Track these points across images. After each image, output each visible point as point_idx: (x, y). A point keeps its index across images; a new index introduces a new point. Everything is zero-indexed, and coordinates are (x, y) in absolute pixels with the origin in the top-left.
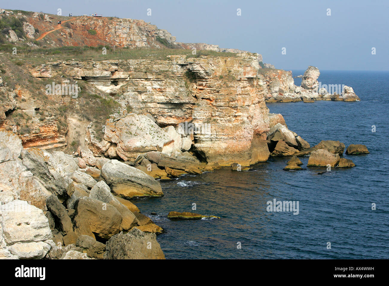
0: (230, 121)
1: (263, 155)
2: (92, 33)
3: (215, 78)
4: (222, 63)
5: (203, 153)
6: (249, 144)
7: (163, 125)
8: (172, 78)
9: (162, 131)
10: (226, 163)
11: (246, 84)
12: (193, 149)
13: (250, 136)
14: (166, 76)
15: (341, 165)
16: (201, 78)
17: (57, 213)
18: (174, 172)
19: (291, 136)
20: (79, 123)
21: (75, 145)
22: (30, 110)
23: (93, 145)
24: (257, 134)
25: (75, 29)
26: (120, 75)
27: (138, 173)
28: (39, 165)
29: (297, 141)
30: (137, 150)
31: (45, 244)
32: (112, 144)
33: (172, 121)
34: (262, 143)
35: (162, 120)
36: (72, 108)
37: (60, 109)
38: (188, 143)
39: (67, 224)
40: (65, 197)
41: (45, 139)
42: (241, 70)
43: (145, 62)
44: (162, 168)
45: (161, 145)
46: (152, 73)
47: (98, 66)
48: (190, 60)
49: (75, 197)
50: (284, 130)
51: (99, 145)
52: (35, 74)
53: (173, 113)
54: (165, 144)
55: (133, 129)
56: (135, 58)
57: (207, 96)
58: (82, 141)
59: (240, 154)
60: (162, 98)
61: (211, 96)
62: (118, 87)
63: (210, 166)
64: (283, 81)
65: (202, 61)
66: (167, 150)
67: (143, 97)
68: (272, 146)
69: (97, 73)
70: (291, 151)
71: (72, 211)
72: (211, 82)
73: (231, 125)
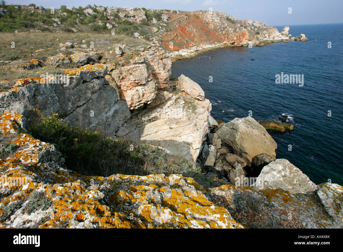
2: (198, 18)
25: (189, 17)
64: (275, 33)
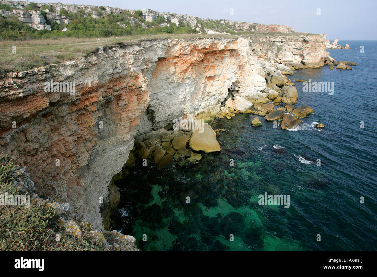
0: (314, 54)
1: (322, 64)
2: (274, 29)
3: (312, 42)
4: (315, 37)
5: (305, 63)
6: (319, 61)
7: (294, 55)
8: (299, 41)
9: (294, 56)
10: (311, 66)
11: (321, 43)
12: (302, 62)
13: (320, 59)
14: (297, 41)
15: (347, 68)
16: (307, 42)
17: (267, 78)
18: (296, 68)
19: (331, 59)
20: (271, 53)
21: (269, 59)
22: (259, 50)
23: (274, 59)
24: (322, 58)
25: (269, 28)
26: (284, 40)
27: (287, 68)
28: (263, 65)
29: (333, 60)
30: (286, 61)
31: (264, 87)
32: (279, 59)
33: (297, 54)
34: (323, 61)
35: (294, 53)
36: (270, 49)
37: (266, 50)
38: (301, 60)
39: (269, 81)
40: (269, 74)
41: (262, 57)
42: (320, 39)
43: (291, 37)
44: (293, 67)
45: (293, 60)
46: (293, 40)
47: (278, 38)
48: (305, 36)
49: (272, 74)
50: (330, 57)
51: (276, 60)
52: (260, 40)
53: (298, 51)
54: (295, 60)
55: (286, 55)
56: (289, 36)
57: (308, 47)
58: (271, 59)
59: (316, 64)
60: (295, 47)
61: (310, 47)
62: (283, 44)
63: (306, 67)
65: (309, 36)
66: (295, 62)
67: (289, 47)
68: (325, 61)
69: (277, 40)
70: (331, 63)
71: (271, 78)
72: (310, 42)
73: (314, 55)
